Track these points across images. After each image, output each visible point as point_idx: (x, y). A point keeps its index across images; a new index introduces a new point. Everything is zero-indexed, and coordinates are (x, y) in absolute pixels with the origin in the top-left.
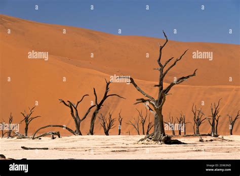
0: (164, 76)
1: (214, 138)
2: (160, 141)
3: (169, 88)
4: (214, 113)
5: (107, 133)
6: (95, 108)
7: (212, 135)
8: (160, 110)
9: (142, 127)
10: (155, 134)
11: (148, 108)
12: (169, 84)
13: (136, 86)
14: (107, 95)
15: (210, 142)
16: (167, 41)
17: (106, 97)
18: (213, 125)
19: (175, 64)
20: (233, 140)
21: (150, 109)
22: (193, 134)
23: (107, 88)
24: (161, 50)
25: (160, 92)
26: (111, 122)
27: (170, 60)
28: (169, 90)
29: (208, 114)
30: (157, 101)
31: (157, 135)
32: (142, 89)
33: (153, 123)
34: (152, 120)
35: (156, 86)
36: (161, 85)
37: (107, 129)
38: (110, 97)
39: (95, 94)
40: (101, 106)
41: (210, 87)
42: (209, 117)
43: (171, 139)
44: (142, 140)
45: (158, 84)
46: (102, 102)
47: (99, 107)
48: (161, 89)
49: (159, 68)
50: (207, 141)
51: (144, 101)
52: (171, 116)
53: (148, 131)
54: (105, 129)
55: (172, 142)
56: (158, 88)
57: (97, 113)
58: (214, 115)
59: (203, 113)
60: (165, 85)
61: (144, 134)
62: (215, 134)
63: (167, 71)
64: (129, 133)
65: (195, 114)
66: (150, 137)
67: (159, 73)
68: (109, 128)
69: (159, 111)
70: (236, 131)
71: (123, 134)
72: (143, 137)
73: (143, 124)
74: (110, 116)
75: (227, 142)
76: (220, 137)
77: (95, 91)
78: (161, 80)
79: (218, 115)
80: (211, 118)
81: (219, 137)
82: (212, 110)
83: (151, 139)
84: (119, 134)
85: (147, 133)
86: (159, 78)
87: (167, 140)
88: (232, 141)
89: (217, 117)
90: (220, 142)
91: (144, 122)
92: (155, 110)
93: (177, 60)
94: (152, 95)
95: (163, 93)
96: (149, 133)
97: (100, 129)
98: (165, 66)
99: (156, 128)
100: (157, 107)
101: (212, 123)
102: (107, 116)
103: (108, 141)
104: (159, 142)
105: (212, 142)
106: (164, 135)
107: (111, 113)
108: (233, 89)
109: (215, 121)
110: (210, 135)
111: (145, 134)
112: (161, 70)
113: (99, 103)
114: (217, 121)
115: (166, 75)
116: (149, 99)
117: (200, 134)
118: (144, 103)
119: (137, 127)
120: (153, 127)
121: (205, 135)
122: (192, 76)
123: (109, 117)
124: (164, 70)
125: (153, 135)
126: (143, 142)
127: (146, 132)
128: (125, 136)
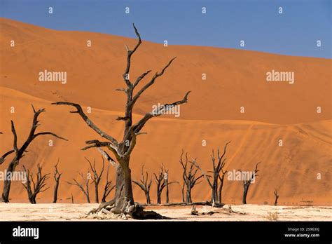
0: (134, 102)
1: (216, 209)
2: (126, 214)
3: (142, 123)
4: (216, 166)
5: (33, 200)
6: (14, 155)
7: (213, 204)
8: (127, 159)
9: (94, 188)
10: (117, 201)
11: (106, 157)
12: (143, 117)
13: (85, 118)
14: (35, 134)
15: (209, 216)
16: (140, 42)
17: (32, 136)
18: (215, 187)
19: (153, 81)
20: (246, 212)
21: (109, 158)
22: (182, 202)
23: (35, 122)
24: (129, 56)
25: (127, 129)
26: (41, 180)
27: (145, 74)
28: (142, 126)
29: (206, 169)
30: (121, 145)
31: (120, 203)
32: (95, 124)
33: (114, 183)
34: (113, 177)
35: (120, 119)
36: (128, 118)
37: (33, 192)
38: (39, 136)
39: (13, 131)
40: (24, 153)
41: (212, 121)
42: (209, 174)
43: (144, 210)
44: (94, 211)
45: (124, 115)
46: (26, 144)
47: (20, 154)
48: (129, 124)
49: (127, 88)
50: (203, 214)
51: (98, 144)
52: (145, 170)
53: (105, 197)
54: (30, 192)
55: (145, 215)
56: (123, 123)
57: (17, 164)
58: (217, 170)
59: (198, 167)
60: (136, 119)
61: (98, 202)
62: (218, 202)
63: (139, 93)
64: (72, 200)
65: (185, 168)
66: (109, 207)
67: (126, 97)
68: (37, 190)
69: (125, 162)
70: (252, 197)
71: (61, 201)
72: (96, 206)
73: (97, 184)
74: (40, 170)
75: (236, 215)
76: (226, 207)
77: (13, 127)
78: (130, 108)
79: (224, 169)
80: (212, 174)
81: (224, 207)
82: (214, 161)
83: (109, 209)
84: (55, 202)
85: (104, 201)
86: (125, 105)
87: (137, 212)
88: (245, 214)
89: (221, 174)
90: (225, 216)
91: (99, 180)
92: (118, 160)
93: (157, 76)
94: (113, 135)
95: (133, 131)
96: (107, 200)
97: (21, 192)
98: (136, 84)
99: (119, 192)
100: (121, 156)
101: (212, 185)
102: (35, 170)
103: (33, 214)
104: (124, 216)
105: (213, 215)
106: (132, 203)
107: (40, 166)
108: (249, 126)
109: (219, 180)
110: (208, 204)
111: (100, 201)
112: (130, 92)
113: (19, 147)
114: (222, 180)
115: (137, 101)
116: (107, 141)
117: (193, 202)
118: (98, 149)
119: (85, 188)
120: (114, 190)
121: (201, 204)
122: (182, 102)
123: (38, 171)
124: (135, 93)
125: (113, 203)
126: (95, 215)
127: (101, 197)
128: (64, 205)
